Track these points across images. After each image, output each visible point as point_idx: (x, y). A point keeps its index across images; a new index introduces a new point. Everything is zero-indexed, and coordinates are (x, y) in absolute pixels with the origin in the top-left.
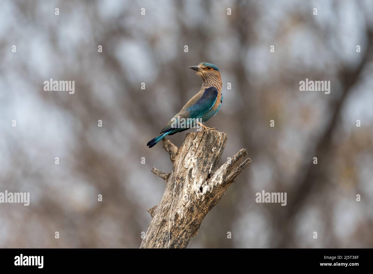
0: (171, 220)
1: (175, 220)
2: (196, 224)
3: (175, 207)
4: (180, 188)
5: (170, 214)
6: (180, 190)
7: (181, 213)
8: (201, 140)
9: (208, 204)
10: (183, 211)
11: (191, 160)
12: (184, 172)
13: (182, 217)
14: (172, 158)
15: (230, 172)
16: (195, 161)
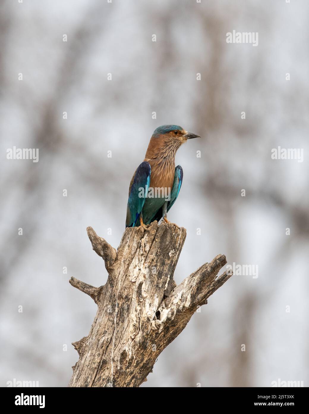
0: (113, 360)
1: (121, 362)
2: (148, 366)
3: (119, 341)
4: (125, 312)
5: (113, 351)
6: (124, 314)
7: (129, 350)
8: (154, 239)
9: (167, 337)
10: (132, 347)
11: (140, 270)
12: (129, 288)
13: (130, 357)
14: (109, 265)
15: (201, 289)
16: (145, 271)
